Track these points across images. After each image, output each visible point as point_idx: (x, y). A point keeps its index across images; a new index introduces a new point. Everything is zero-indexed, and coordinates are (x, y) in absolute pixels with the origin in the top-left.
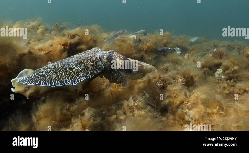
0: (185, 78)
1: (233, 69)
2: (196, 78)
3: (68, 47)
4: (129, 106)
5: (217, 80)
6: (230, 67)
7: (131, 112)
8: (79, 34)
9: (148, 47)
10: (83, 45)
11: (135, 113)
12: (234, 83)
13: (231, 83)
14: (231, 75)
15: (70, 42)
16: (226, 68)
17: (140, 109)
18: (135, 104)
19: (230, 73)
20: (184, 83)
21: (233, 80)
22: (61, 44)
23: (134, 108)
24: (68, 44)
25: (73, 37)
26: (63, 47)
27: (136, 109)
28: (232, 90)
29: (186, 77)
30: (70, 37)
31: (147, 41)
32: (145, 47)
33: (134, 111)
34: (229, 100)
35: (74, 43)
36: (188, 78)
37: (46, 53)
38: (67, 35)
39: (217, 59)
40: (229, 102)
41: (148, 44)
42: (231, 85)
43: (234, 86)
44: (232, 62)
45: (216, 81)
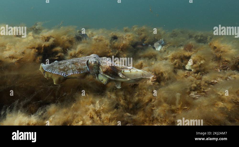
0: (155, 74)
1: (200, 64)
2: (165, 74)
3: (42, 51)
4: (96, 111)
5: (187, 74)
6: (198, 61)
7: (98, 116)
8: (53, 36)
9: (124, 45)
10: (59, 47)
11: (102, 116)
12: (201, 75)
13: (198, 76)
14: (198, 69)
15: (44, 46)
16: (194, 62)
17: (107, 112)
18: (102, 108)
19: (197, 67)
20: (155, 80)
21: (200, 73)
22: (36, 48)
23: (101, 112)
24: (42, 47)
25: (47, 39)
26: (37, 50)
27: (103, 112)
28: (199, 82)
29: (157, 73)
30: (44, 40)
31: (123, 39)
32: (121, 45)
33: (101, 115)
34: (197, 92)
35: (48, 46)
36: (159, 74)
37: (18, 61)
38: (42, 38)
39: (188, 52)
40: (197, 94)
41: (124, 42)
42: (198, 78)
43: (201, 79)
44: (199, 56)
45: (185, 75)
